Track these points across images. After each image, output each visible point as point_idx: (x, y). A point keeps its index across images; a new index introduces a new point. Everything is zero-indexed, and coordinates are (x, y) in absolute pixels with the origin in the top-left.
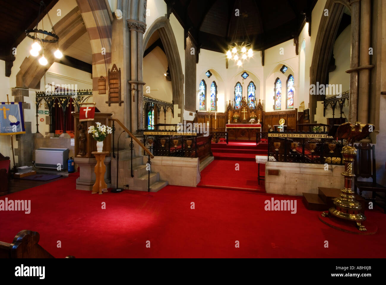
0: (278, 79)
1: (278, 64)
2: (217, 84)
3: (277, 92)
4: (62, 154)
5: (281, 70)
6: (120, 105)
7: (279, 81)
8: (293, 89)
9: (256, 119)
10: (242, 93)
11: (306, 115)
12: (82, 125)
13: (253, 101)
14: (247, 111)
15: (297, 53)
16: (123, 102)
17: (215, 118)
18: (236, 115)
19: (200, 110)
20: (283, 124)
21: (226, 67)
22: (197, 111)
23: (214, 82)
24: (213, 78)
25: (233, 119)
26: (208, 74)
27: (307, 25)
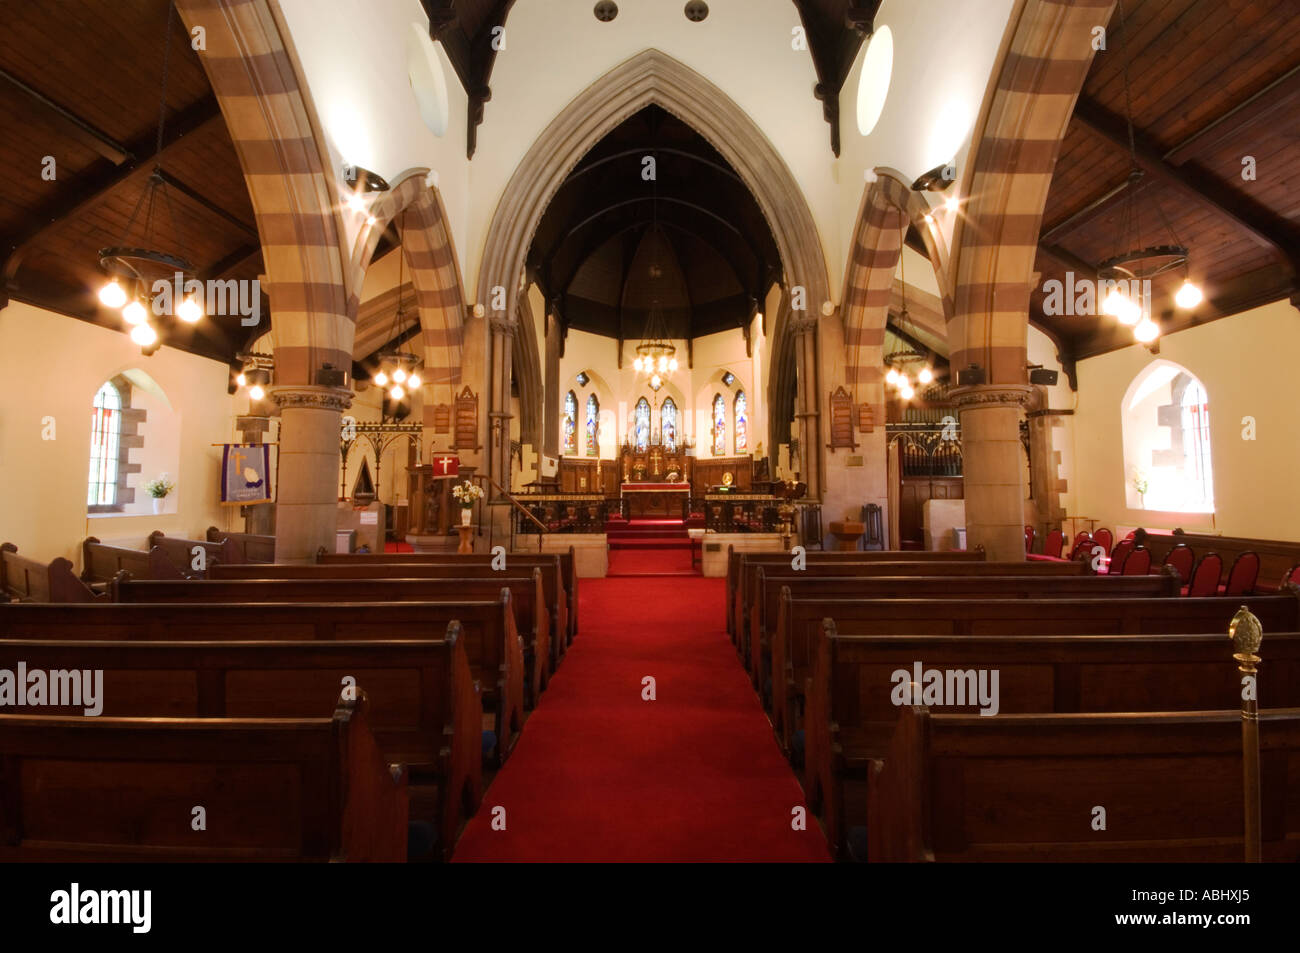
0: (718, 396)
1: (716, 369)
2: (599, 400)
3: (717, 421)
4: (348, 539)
5: (724, 380)
6: (476, 452)
7: (720, 401)
8: (745, 418)
9: (680, 473)
10: (650, 420)
11: (765, 467)
12: (435, 485)
13: (672, 436)
14: (662, 456)
15: (749, 354)
16: (481, 448)
17: (596, 470)
18: (639, 466)
19: (566, 454)
20: (729, 483)
21: (617, 367)
22: (560, 457)
23: (594, 396)
24: (591, 387)
25: (633, 473)
26: (581, 379)
27: (759, 317)
